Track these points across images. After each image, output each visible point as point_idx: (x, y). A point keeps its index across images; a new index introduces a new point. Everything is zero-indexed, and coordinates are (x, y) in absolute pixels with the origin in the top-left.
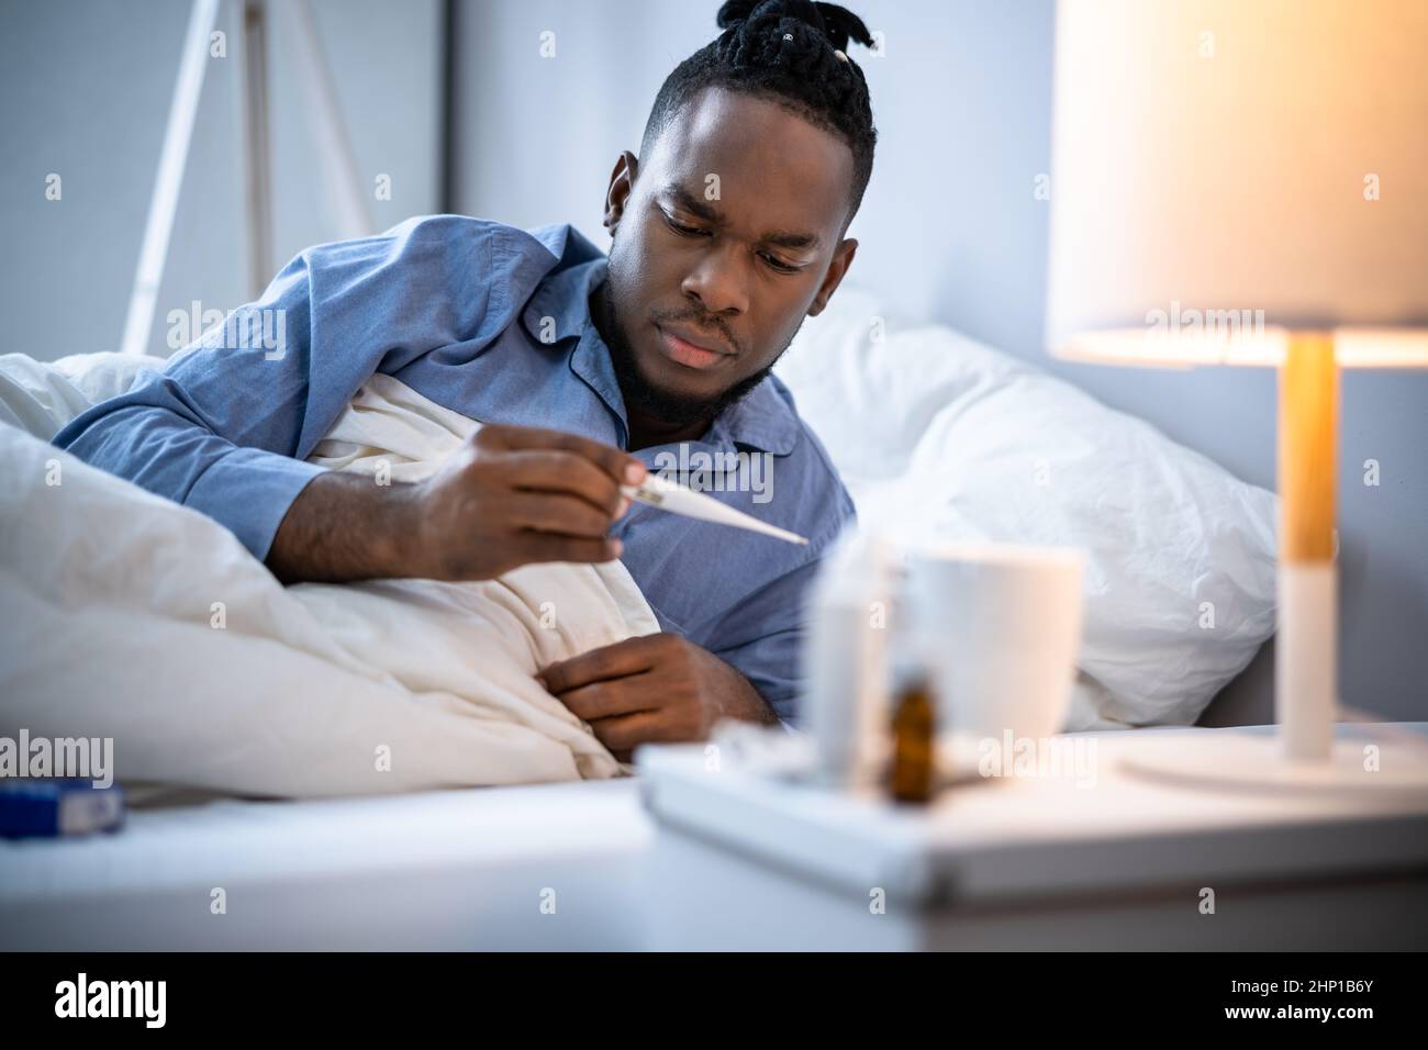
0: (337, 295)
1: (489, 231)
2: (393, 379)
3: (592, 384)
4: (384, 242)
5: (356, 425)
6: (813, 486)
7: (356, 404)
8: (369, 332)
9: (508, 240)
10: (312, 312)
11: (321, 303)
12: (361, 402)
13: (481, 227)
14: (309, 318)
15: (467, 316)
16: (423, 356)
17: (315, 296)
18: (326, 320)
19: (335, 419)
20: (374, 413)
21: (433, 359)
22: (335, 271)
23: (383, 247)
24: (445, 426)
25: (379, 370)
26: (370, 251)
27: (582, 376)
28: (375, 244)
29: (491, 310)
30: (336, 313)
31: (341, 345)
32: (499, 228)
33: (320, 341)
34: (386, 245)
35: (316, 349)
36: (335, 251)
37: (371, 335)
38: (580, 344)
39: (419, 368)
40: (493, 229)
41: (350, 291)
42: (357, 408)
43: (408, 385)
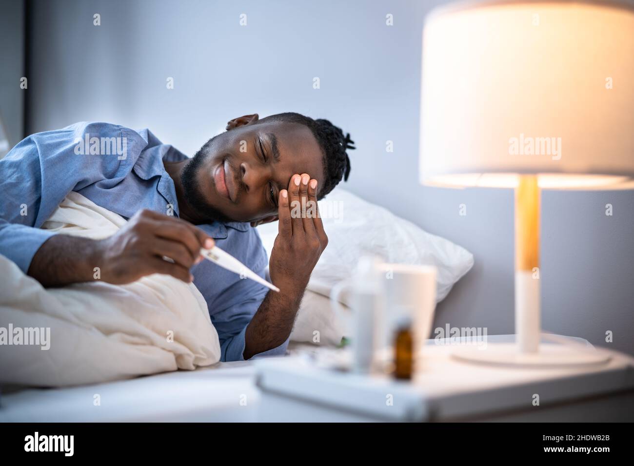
0: (53, 156)
1: (120, 130)
2: (78, 194)
3: (167, 198)
4: (69, 133)
5: (62, 214)
6: (253, 242)
7: (62, 205)
8: (70, 173)
9: (128, 134)
10: (41, 163)
11: (45, 160)
12: (64, 204)
13: (116, 128)
14: (40, 167)
15: (111, 167)
16: (93, 184)
17: (42, 156)
18: (48, 167)
19: (52, 212)
20: (70, 209)
21: (98, 186)
22: (49, 145)
23: (69, 135)
24: (103, 215)
25: (73, 190)
26: (63, 136)
27: (162, 194)
28: (64, 133)
29: (123, 165)
30: (52, 164)
31: (56, 178)
32: (124, 129)
33: (46, 177)
34: (70, 134)
35: (44, 180)
36: (47, 136)
37: (71, 174)
38: (161, 179)
39: (91, 190)
40: (122, 129)
41: (59, 154)
42: (62, 207)
43: (85, 196)
